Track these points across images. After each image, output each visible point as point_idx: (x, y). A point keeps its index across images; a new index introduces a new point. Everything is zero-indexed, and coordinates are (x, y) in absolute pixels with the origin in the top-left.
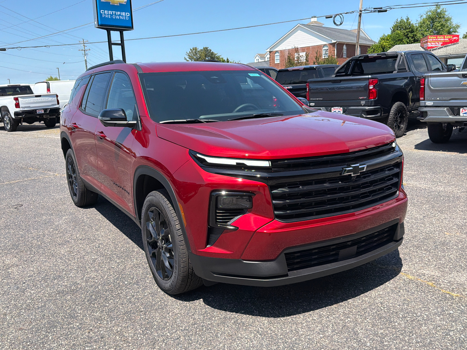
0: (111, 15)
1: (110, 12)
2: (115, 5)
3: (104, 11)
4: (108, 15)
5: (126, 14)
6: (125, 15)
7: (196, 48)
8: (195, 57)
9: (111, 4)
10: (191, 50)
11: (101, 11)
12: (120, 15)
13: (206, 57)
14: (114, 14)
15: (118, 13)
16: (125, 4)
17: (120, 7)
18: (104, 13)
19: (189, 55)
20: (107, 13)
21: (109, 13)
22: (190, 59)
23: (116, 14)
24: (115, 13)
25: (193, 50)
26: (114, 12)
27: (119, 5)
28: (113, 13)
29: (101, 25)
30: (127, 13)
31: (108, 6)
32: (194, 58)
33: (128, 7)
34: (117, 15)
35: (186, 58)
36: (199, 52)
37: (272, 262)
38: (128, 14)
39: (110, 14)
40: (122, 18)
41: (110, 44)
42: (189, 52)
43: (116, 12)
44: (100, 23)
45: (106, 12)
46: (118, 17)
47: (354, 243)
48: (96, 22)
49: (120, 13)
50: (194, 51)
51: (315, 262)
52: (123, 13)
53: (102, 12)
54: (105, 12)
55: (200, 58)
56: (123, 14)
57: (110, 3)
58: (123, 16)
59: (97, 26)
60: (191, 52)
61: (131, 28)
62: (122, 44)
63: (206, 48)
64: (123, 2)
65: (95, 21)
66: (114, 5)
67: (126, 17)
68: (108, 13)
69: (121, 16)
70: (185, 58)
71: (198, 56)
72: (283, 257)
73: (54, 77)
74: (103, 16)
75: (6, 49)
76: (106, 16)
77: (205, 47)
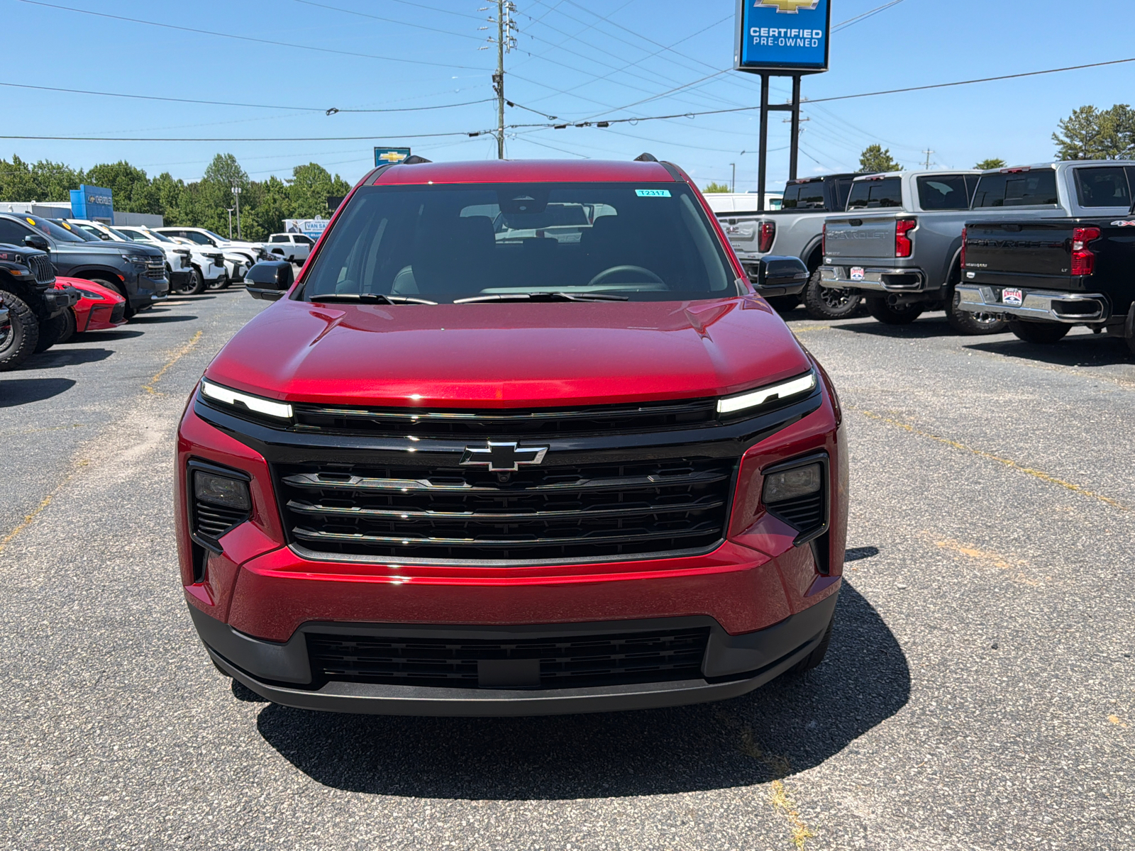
0: (776, 38)
1: (774, 32)
2: (789, 12)
3: (758, 29)
4: (767, 37)
5: (812, 35)
6: (810, 36)
7: (1090, 107)
8: (1084, 132)
9: (778, 11)
10: (1075, 112)
11: (752, 29)
12: (797, 37)
13: (1117, 131)
14: (782, 35)
15: (794, 32)
16: (814, 8)
17: (802, 18)
18: (758, 34)
19: (1066, 128)
20: (764, 35)
21: (771, 34)
22: (1067, 137)
23: (789, 35)
24: (786, 33)
25: (1082, 112)
26: (783, 30)
27: (797, 11)
28: (780, 33)
29: (747, 65)
30: (814, 31)
31: (770, 17)
32: (1081, 134)
33: (821, 16)
34: (791, 37)
35: (1058, 134)
36: (1097, 117)
37: (280, 647)
38: (817, 34)
39: (774, 36)
40: (802, 45)
41: (765, 108)
42: (1067, 119)
43: (789, 31)
44: (745, 59)
45: (762, 32)
46: (791, 43)
47: (524, 649)
48: (736, 58)
49: (799, 32)
50: (1084, 115)
51: (404, 674)
52: (805, 31)
53: (755, 32)
54: (760, 32)
55: (1098, 133)
56: (805, 33)
57: (775, 9)
58: (805, 39)
59: (738, 67)
60: (1073, 117)
61: (820, 65)
62: (794, 107)
63: (1122, 107)
64: (808, 4)
65: (735, 55)
66: (787, 14)
67: (811, 42)
68: (769, 33)
69: (799, 40)
70: (1054, 134)
71: (1094, 130)
72: (299, 642)
73: (719, 184)
74: (755, 42)
75: (610, 123)
76: (762, 42)
77: (1118, 104)
